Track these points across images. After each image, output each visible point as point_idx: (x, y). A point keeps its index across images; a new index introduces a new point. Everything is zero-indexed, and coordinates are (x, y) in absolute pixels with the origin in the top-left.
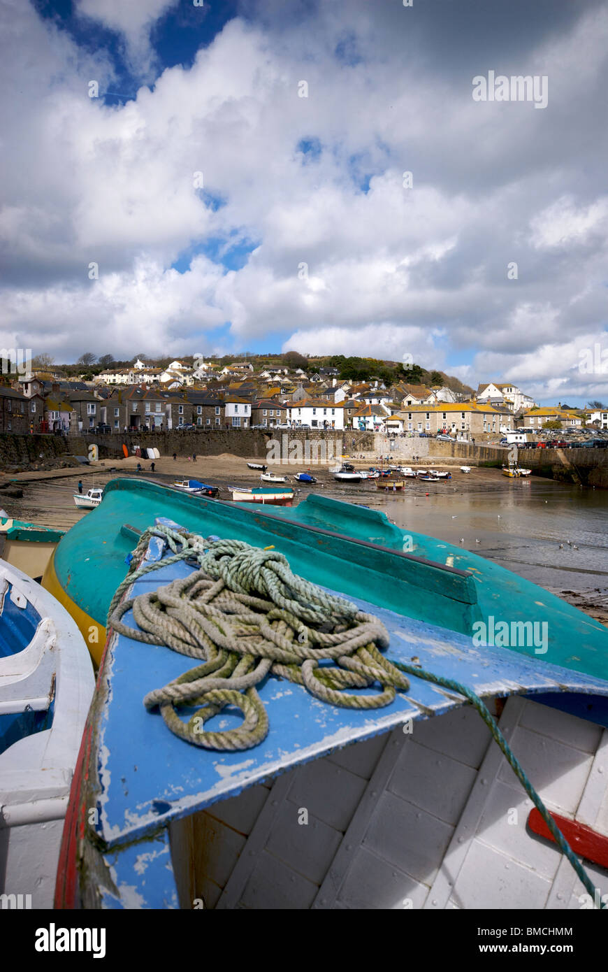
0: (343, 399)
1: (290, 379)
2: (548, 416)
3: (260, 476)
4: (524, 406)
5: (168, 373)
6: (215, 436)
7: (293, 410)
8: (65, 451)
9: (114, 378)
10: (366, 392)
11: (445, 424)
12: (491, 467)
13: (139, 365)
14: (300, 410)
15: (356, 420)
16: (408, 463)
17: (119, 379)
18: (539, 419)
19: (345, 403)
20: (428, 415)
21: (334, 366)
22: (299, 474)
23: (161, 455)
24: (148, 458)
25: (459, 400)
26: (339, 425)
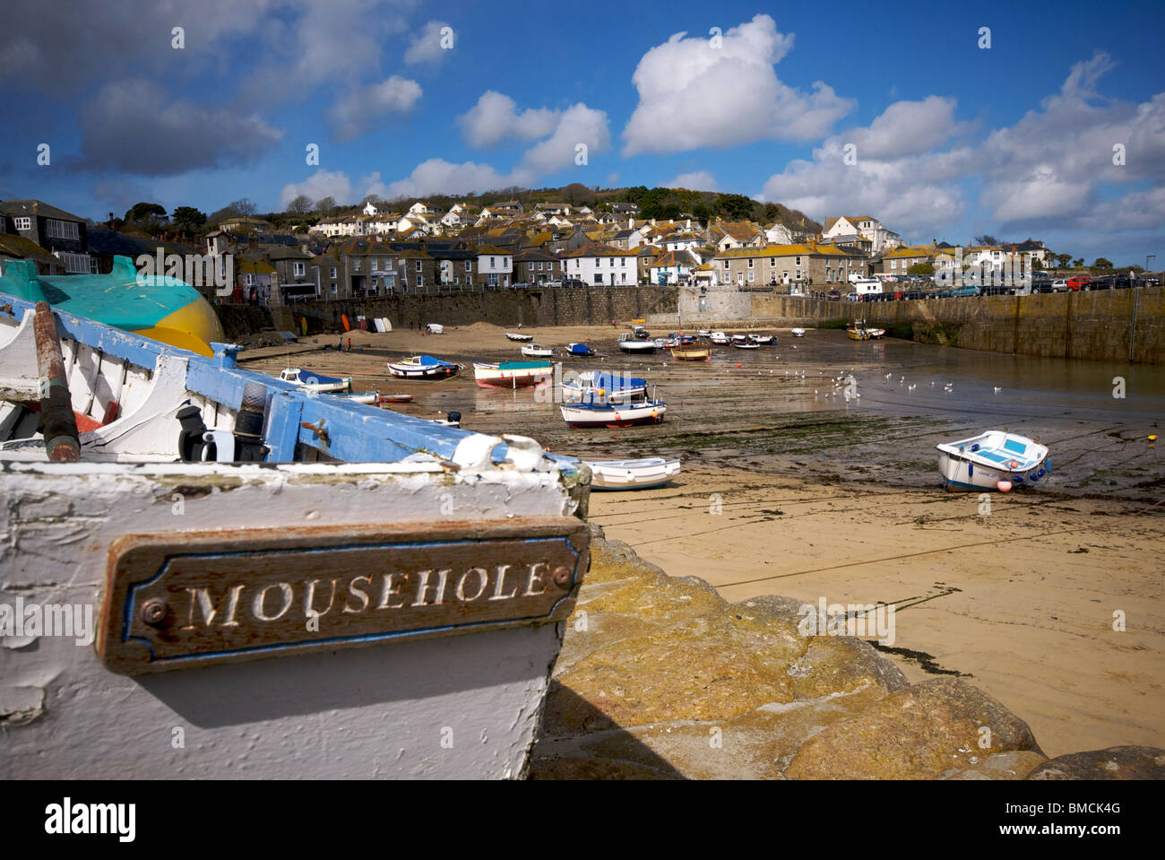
0: (638, 245)
1: (571, 222)
2: (915, 258)
3: (520, 350)
4: (888, 245)
5: (408, 219)
6: (465, 300)
7: (568, 261)
8: (264, 326)
9: (337, 228)
10: (670, 234)
11: (773, 273)
12: (834, 328)
13: (370, 210)
14: (578, 261)
15: (654, 272)
16: (723, 326)
17: (345, 229)
18: (904, 262)
19: (640, 250)
20: (751, 261)
21: (633, 201)
22: (572, 345)
23: (393, 326)
24: (377, 331)
25: (797, 241)
26: (632, 280)
